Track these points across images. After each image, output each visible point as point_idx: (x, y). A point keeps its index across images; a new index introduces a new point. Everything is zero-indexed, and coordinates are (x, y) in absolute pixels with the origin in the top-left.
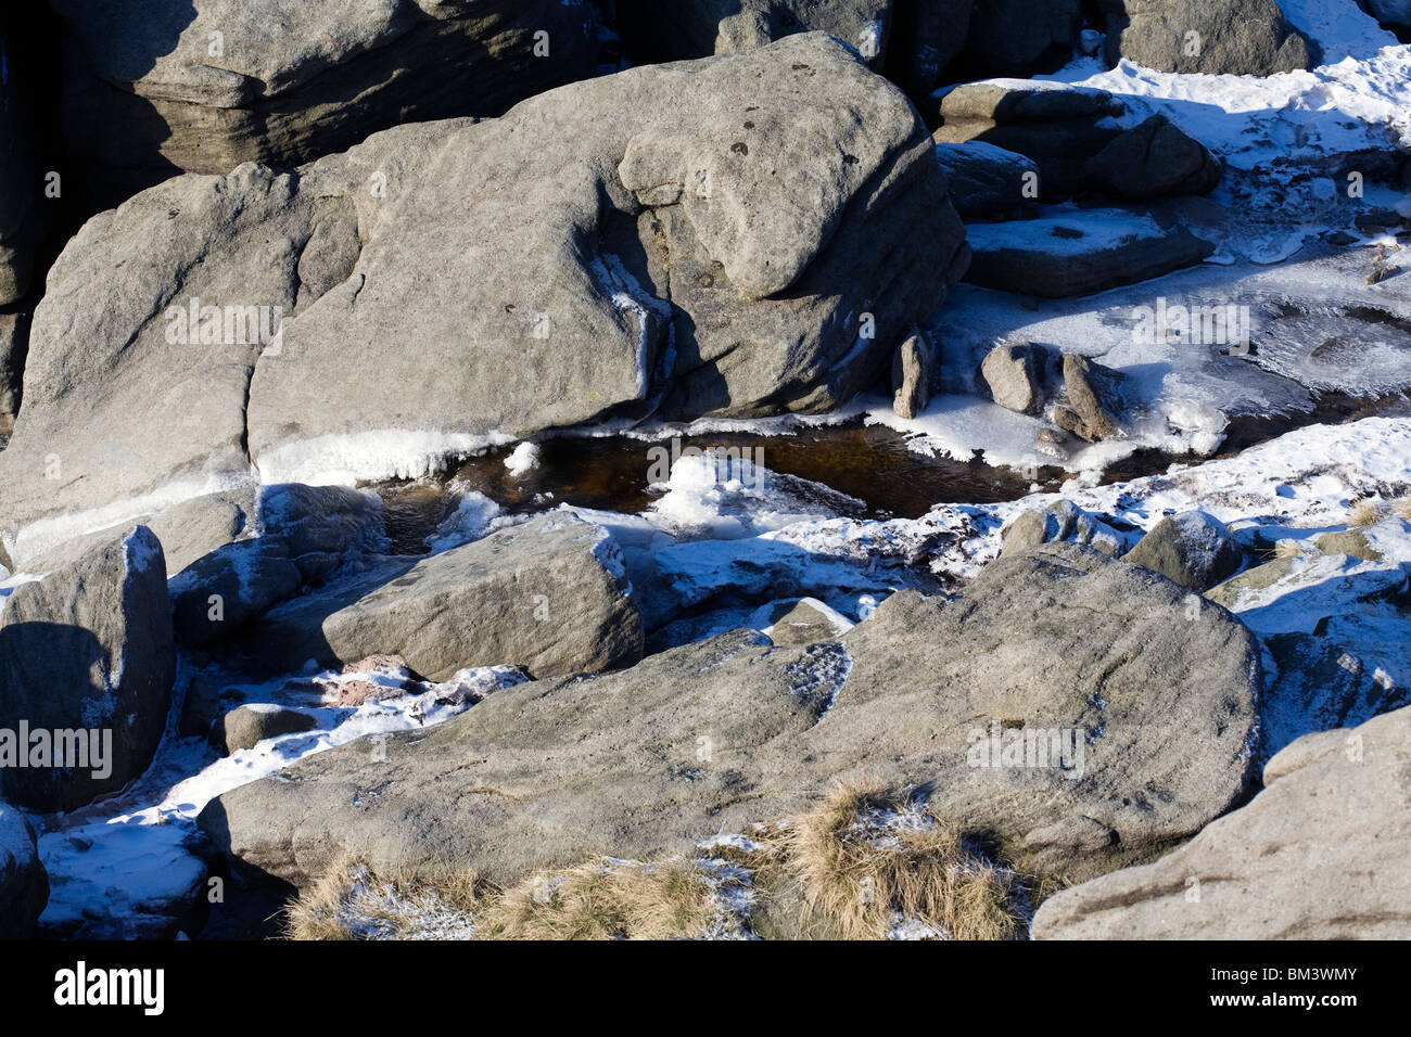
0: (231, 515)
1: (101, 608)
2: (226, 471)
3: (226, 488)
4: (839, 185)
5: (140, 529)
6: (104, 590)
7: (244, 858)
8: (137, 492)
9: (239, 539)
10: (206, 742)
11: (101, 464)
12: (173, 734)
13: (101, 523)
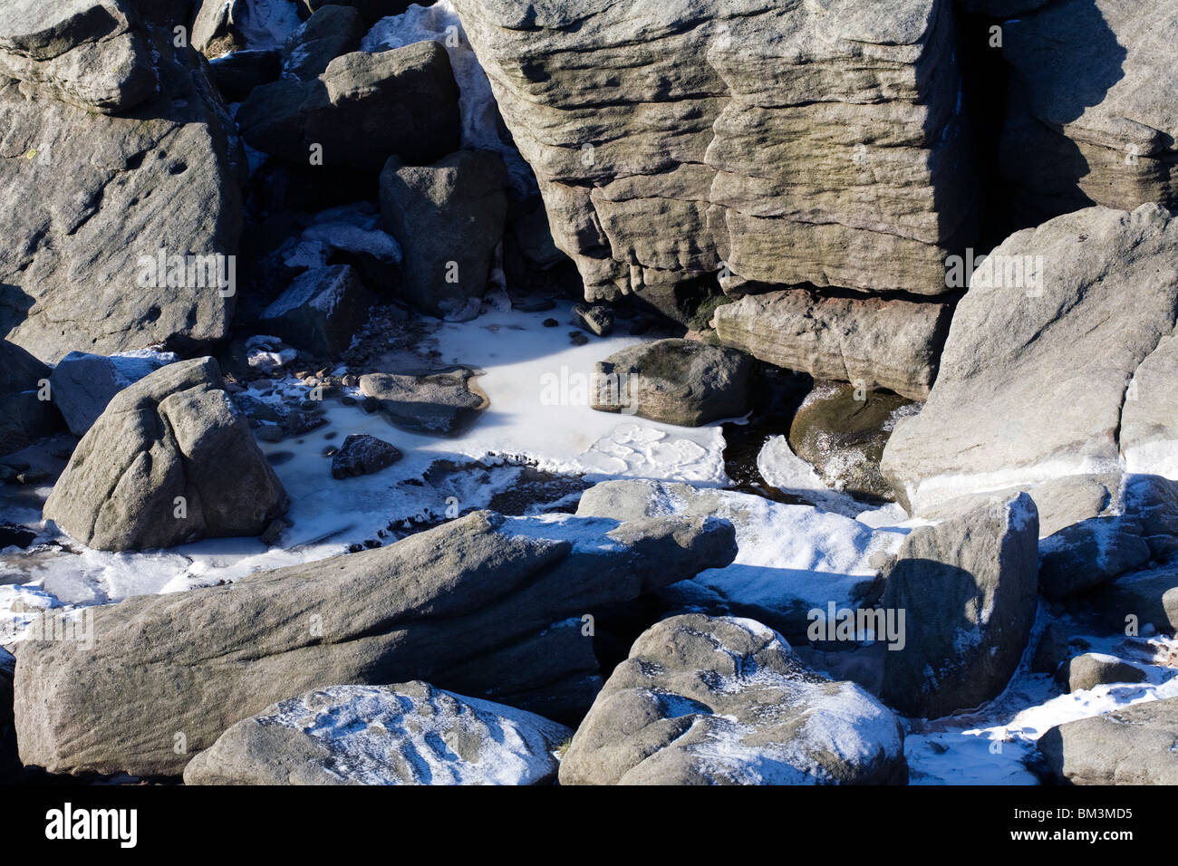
0: (1099, 494)
1: (982, 556)
2: (1099, 457)
3: (1097, 471)
5: (1022, 495)
6: (986, 541)
7: (1073, 780)
8: (1022, 464)
9: (1103, 515)
10: (1052, 679)
11: (996, 436)
12: (1026, 668)
13: (989, 485)
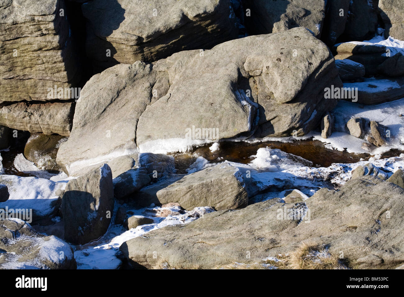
0: (131, 161)
1: (94, 187)
2: (130, 149)
3: (130, 154)
4: (307, 71)
5: (105, 165)
6: (95, 182)
7: (132, 260)
8: (104, 154)
9: (133, 168)
10: (122, 226)
11: (94, 146)
12: (113, 223)
13: (94, 163)
